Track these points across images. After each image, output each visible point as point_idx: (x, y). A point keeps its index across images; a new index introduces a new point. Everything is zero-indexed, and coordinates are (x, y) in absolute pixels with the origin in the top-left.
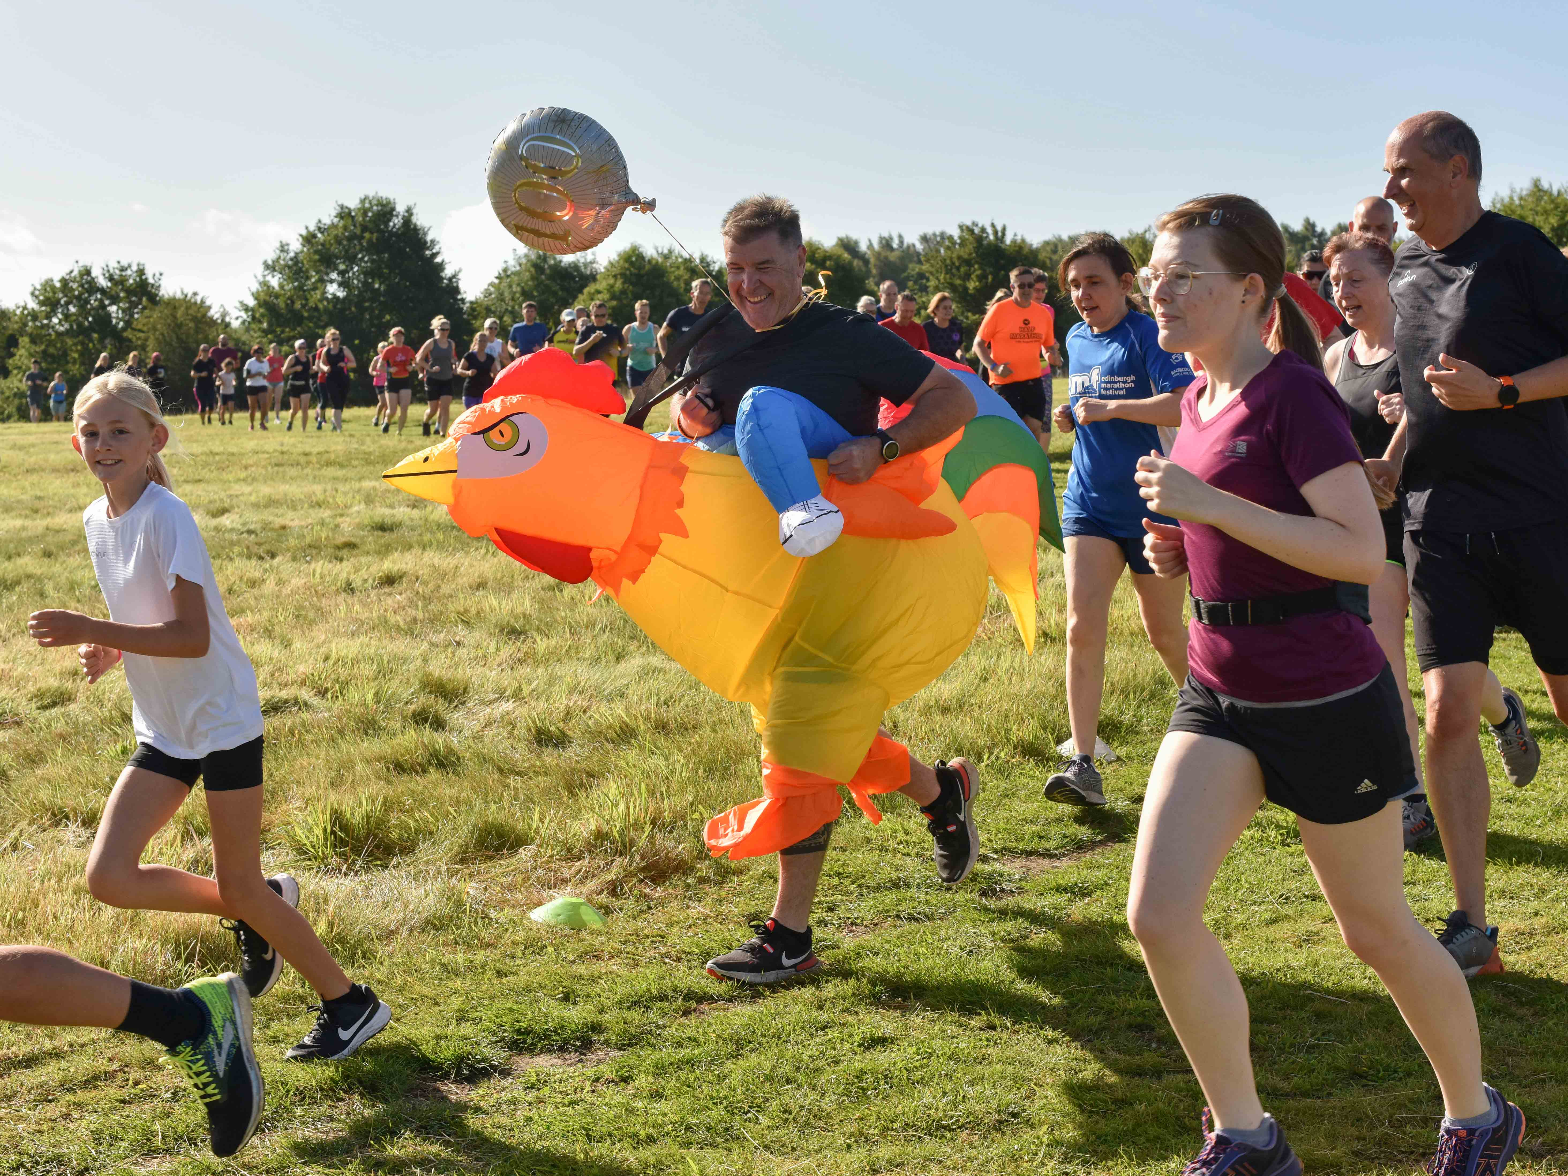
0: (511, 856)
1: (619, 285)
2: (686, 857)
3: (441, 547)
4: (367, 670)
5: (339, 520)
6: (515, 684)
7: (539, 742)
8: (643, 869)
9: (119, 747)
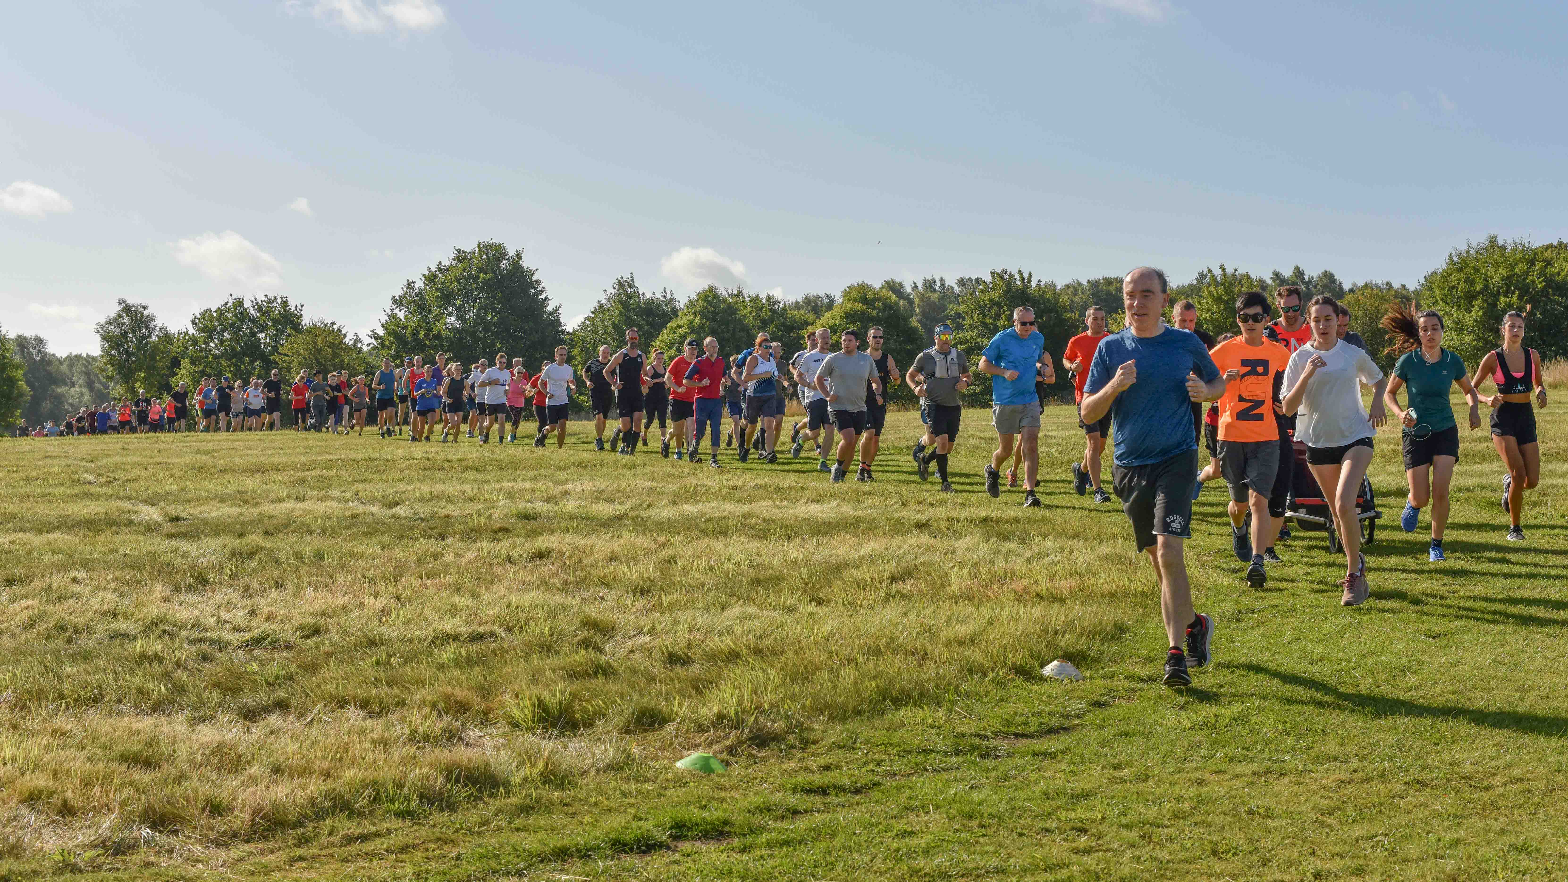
0: (659, 729)
1: (698, 321)
2: (779, 731)
3: (576, 531)
4: (540, 614)
5: (492, 511)
6: (650, 624)
7: (671, 662)
8: (750, 739)
9: (374, 659)
